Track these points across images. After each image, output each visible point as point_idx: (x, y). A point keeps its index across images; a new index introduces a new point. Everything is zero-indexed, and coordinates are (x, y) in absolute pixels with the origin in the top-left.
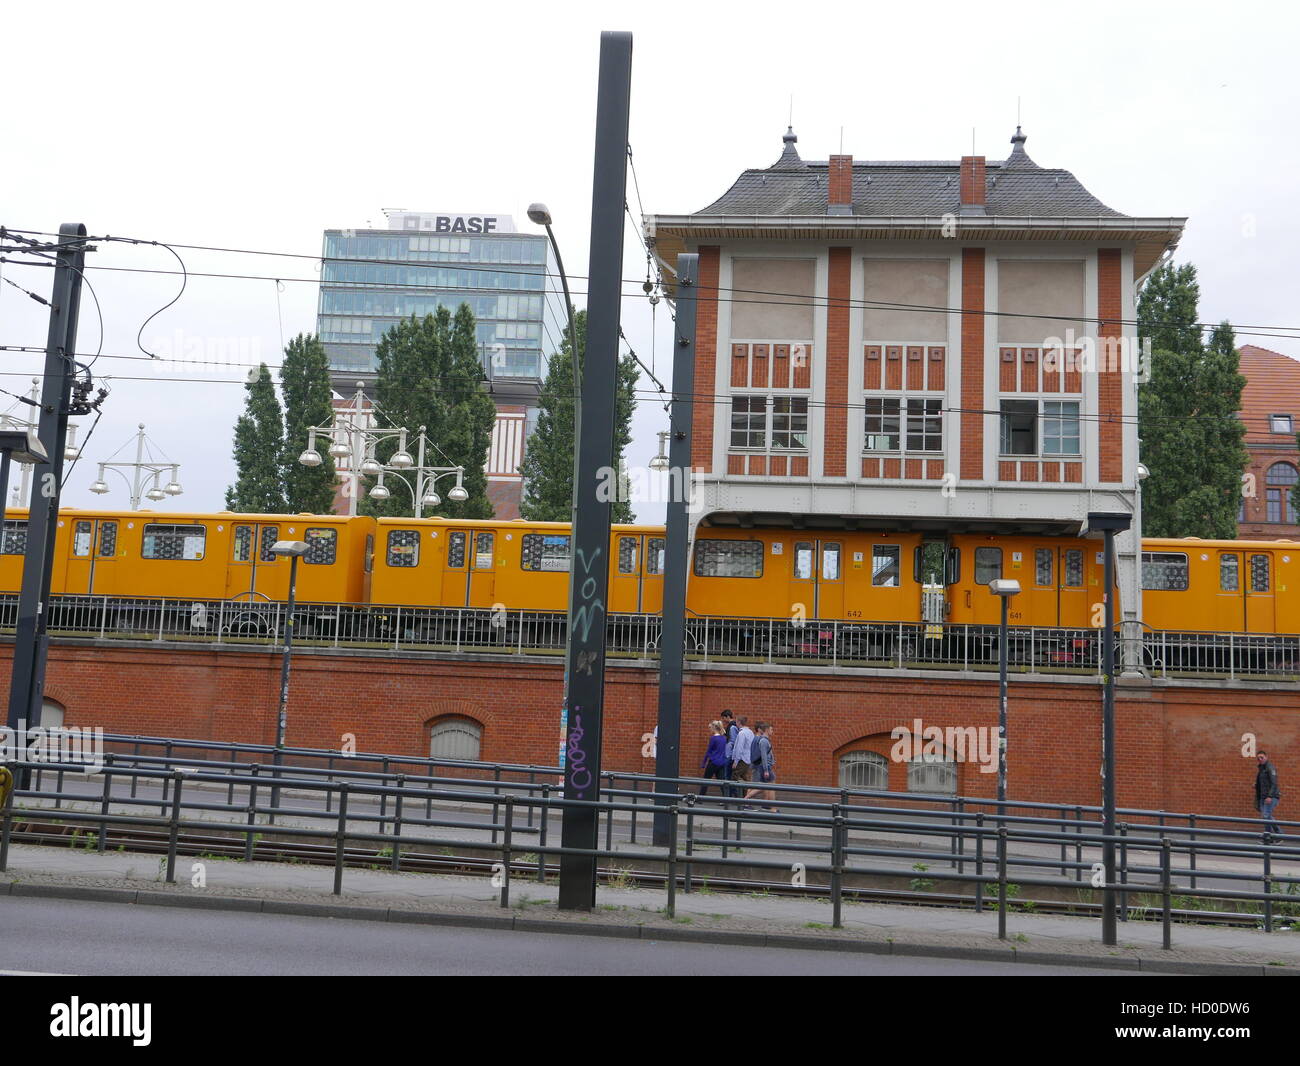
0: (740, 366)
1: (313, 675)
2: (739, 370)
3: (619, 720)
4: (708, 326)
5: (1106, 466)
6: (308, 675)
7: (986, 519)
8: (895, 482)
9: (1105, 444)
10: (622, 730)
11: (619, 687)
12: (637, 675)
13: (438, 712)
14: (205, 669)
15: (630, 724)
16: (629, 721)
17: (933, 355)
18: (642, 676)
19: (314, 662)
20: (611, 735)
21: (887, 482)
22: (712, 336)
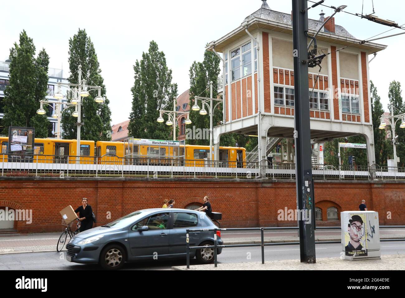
0: (276, 76)
1: (139, 190)
2: (276, 78)
3: (250, 201)
4: (266, 61)
5: (366, 117)
6: (138, 190)
7: (328, 131)
8: (318, 119)
9: (366, 111)
10: (251, 205)
11: (249, 189)
12: (254, 185)
13: (189, 202)
14: (91, 189)
15: (253, 202)
16: (253, 201)
17: (325, 79)
18: (256, 185)
19: (140, 184)
20: (248, 207)
21: (316, 119)
22: (268, 65)
